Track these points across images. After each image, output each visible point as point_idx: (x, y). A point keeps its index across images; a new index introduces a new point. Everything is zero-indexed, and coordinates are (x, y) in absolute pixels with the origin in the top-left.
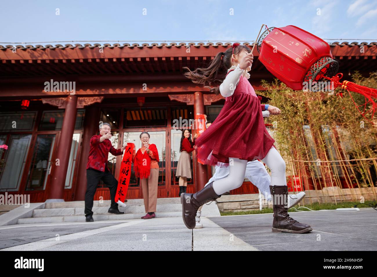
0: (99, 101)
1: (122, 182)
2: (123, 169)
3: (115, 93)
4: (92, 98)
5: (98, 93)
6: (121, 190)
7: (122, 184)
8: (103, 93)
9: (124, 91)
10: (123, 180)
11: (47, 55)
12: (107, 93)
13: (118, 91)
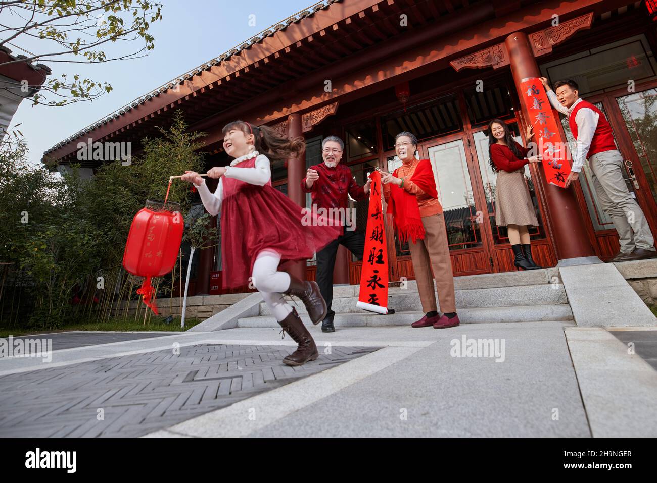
0: (332, 111)
1: (377, 259)
2: (374, 231)
3: (355, 89)
4: (321, 110)
5: (329, 97)
6: (375, 277)
7: (377, 262)
8: (336, 96)
9: (369, 81)
10: (377, 253)
11: (245, 59)
12: (343, 93)
13: (359, 85)
